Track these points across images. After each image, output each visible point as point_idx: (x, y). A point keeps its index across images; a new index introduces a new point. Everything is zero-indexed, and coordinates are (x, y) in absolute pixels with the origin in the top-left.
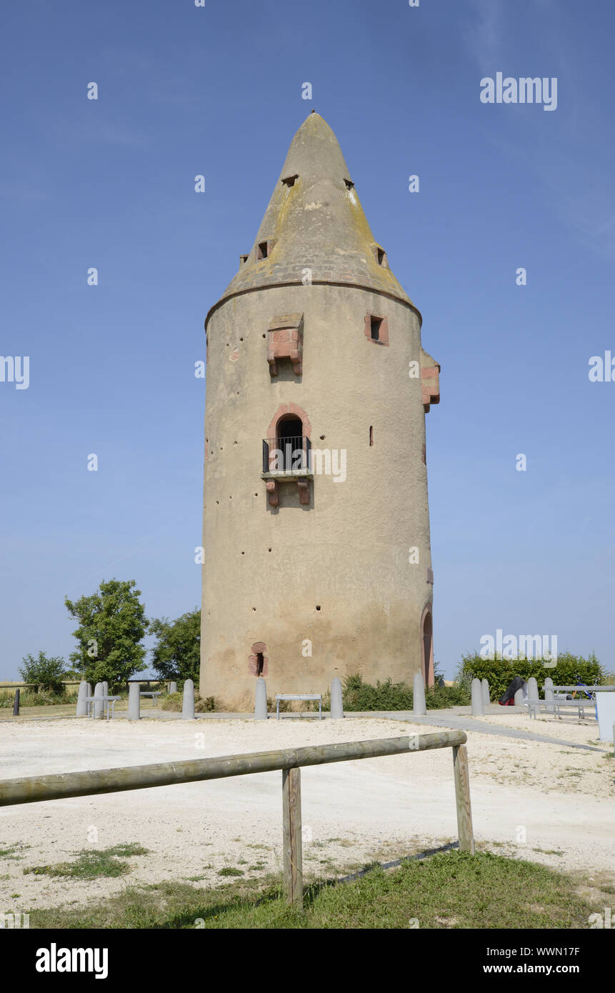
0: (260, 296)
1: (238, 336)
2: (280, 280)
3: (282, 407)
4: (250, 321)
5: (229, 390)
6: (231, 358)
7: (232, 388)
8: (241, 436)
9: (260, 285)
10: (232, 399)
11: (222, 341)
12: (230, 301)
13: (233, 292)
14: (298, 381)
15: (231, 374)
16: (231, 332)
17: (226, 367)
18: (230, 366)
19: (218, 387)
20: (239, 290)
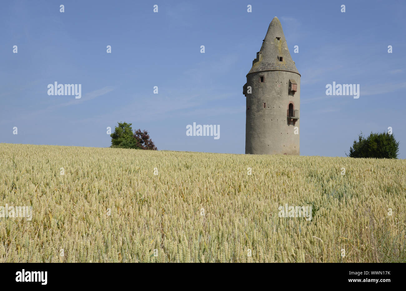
0: (286, 73)
1: (280, 81)
2: (290, 70)
3: (290, 101)
4: (284, 79)
5: (277, 94)
6: (278, 86)
7: (278, 94)
8: (281, 106)
9: (286, 70)
10: (278, 96)
11: (274, 80)
12: (278, 71)
13: (279, 69)
14: (293, 96)
15: (278, 90)
16: (278, 79)
17: (276, 88)
18: (277, 88)
19: (271, 92)
20: (280, 70)
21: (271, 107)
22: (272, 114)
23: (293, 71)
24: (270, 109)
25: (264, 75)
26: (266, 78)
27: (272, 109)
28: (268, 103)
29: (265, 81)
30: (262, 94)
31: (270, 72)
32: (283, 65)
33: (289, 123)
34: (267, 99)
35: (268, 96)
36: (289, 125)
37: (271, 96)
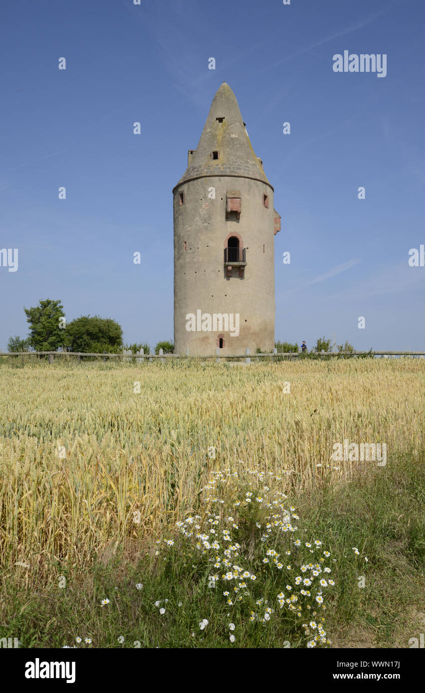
0: (220, 180)
2: (230, 173)
3: (231, 233)
5: (203, 221)
6: (203, 206)
7: (205, 221)
8: (211, 244)
9: (219, 174)
10: (205, 226)
11: (198, 197)
12: (203, 179)
13: (205, 175)
14: (238, 222)
15: (205, 214)
16: (203, 194)
17: (200, 210)
18: (203, 210)
19: (194, 218)
20: (208, 175)
21: (194, 248)
22: (195, 260)
23: (236, 175)
24: (193, 253)
25: (184, 191)
26: (186, 194)
27: (195, 252)
28: (190, 241)
29: (186, 201)
30: (182, 225)
31: (191, 182)
32: (217, 165)
33: (228, 275)
34: (188, 233)
35: (189, 229)
36: (228, 279)
37: (194, 226)
